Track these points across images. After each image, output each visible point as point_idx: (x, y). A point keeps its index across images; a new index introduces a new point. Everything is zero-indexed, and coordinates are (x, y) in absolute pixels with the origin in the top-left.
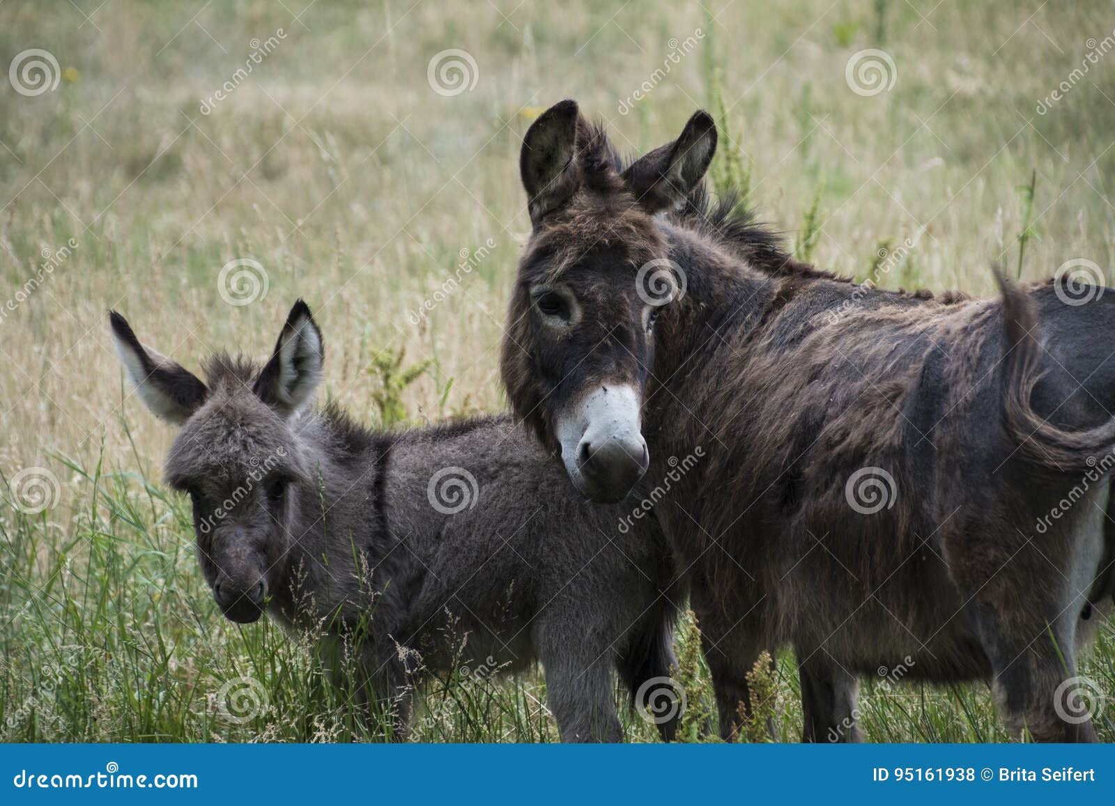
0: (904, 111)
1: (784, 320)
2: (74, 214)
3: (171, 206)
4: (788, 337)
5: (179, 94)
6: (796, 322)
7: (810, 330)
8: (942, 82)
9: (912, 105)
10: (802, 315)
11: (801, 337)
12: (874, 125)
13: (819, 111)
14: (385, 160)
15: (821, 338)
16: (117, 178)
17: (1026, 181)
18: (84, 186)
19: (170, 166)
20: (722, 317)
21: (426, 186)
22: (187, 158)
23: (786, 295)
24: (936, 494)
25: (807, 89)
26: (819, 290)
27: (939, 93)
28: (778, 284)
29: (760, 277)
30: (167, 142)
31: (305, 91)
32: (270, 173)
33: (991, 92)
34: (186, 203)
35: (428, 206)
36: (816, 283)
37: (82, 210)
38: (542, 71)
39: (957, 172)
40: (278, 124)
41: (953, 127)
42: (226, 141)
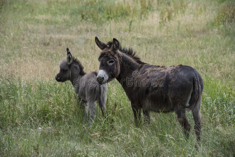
0: (132, 39)
1: (142, 70)
2: (37, 49)
3: (48, 49)
4: (143, 72)
5: (50, 36)
6: (143, 70)
7: (145, 71)
8: (137, 36)
9: (133, 39)
10: (144, 69)
11: (145, 72)
12: (129, 41)
13: (123, 39)
14: (73, 44)
15: (148, 72)
16: (42, 45)
17: (146, 48)
18: (38, 46)
19: (48, 44)
20: (133, 69)
21: (78, 47)
22: (50, 43)
23: (141, 67)
24: (169, 93)
25: (122, 37)
26: (145, 66)
27: (137, 37)
28: (140, 65)
29: (138, 64)
30: (48, 41)
31: (64, 36)
32: (60, 45)
33: (142, 37)
34: (50, 48)
35: (78, 49)
36: (145, 65)
37: (38, 49)
38: (91, 34)
39: (138, 46)
40: (61, 39)
41: (138, 41)
42: (55, 41)
